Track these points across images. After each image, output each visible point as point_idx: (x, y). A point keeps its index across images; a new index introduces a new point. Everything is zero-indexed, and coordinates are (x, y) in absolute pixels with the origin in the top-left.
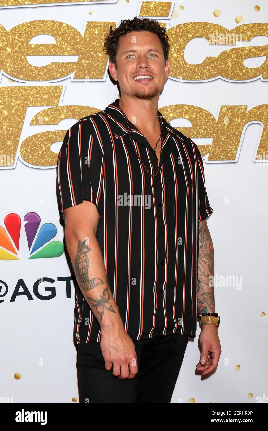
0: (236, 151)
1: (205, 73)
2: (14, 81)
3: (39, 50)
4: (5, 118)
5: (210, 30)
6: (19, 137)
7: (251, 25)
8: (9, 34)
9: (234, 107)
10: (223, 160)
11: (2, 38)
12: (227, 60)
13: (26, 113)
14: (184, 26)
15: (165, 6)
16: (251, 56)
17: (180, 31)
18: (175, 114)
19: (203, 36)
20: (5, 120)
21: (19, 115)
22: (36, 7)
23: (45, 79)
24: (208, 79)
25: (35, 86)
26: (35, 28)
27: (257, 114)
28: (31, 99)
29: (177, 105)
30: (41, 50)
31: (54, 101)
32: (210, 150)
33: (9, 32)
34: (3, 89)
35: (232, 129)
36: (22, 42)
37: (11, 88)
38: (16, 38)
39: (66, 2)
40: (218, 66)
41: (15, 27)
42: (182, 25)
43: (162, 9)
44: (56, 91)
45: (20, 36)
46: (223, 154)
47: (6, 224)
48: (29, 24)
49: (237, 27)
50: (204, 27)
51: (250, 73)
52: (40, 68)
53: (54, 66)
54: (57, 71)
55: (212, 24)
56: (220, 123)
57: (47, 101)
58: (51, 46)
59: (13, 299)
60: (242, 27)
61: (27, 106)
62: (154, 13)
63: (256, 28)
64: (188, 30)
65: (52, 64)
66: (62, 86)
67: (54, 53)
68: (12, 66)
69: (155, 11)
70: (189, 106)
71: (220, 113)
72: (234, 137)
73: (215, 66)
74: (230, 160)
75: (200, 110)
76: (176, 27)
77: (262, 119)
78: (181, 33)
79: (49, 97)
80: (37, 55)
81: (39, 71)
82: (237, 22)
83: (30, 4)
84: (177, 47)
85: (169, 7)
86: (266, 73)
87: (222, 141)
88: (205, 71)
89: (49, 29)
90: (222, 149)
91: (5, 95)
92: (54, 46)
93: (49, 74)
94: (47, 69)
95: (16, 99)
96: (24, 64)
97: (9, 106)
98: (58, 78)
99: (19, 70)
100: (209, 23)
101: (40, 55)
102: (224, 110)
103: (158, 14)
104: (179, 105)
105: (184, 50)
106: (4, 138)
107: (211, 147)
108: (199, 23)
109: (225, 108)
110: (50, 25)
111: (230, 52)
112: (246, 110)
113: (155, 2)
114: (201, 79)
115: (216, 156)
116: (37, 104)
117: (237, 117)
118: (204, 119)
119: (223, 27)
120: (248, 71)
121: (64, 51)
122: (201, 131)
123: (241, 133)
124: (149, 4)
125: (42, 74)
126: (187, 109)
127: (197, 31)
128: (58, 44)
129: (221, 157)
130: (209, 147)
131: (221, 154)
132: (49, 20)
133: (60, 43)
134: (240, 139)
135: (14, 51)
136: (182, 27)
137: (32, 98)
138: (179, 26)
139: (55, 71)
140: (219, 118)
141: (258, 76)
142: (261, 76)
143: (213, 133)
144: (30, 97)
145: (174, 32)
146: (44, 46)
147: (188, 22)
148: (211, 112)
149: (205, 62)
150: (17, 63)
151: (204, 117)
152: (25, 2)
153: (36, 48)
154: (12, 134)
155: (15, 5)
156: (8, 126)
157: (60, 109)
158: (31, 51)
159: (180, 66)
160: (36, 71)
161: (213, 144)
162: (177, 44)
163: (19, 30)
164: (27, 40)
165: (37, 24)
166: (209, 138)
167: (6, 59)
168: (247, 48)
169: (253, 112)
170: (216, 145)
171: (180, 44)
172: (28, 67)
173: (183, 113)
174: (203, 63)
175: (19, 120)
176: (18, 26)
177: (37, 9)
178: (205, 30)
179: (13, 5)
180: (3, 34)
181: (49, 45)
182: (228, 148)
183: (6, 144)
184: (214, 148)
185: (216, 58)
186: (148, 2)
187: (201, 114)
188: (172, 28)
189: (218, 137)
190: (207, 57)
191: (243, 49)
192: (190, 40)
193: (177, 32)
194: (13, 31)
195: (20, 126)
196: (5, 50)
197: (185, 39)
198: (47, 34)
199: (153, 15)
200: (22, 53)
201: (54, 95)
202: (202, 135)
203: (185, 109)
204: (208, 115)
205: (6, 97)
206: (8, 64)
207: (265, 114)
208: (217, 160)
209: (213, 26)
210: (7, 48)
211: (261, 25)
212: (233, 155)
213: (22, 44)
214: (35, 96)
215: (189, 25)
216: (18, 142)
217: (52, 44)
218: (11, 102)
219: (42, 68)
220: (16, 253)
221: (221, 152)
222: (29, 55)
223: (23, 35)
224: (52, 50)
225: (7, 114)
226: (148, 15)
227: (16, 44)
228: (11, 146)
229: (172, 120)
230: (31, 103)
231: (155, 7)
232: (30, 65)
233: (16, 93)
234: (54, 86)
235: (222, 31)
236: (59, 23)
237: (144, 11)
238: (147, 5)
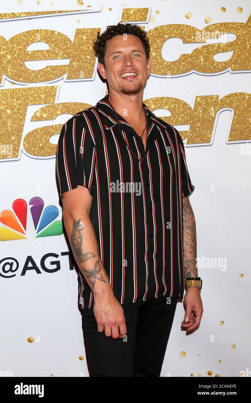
0: (210, 135)
1: (181, 68)
2: (15, 83)
3: (35, 56)
4: (9, 117)
5: (183, 31)
6: (22, 132)
7: (219, 25)
8: (9, 43)
9: (208, 96)
10: (200, 143)
11: (3, 47)
12: (199, 56)
13: (26, 111)
14: (160, 28)
15: (143, 12)
16: (220, 51)
17: (157, 32)
18: (156, 106)
19: (177, 36)
20: (9, 118)
21: (21, 113)
22: (31, 19)
23: (42, 80)
24: (183, 73)
25: (34, 87)
26: (31, 36)
27: (228, 102)
28: (31, 99)
29: (157, 98)
30: (37, 56)
31: (50, 100)
32: (188, 135)
33: (9, 41)
34: (6, 91)
35: (207, 116)
36: (20, 50)
37: (12, 90)
38: (15, 46)
39: (57, 13)
40: (191, 61)
41: (14, 37)
42: (159, 28)
43: (140, 15)
44: (52, 91)
45: (18, 44)
46: (199, 138)
47: (14, 209)
48: (26, 34)
49: (207, 27)
50: (178, 28)
51: (220, 66)
52: (37, 71)
53: (49, 69)
54: (52, 73)
55: (185, 26)
56: (196, 111)
57: (45, 99)
58: (46, 52)
59: (23, 274)
60: (211, 26)
61: (28, 105)
62: (134, 18)
63: (223, 27)
64: (164, 31)
65: (47, 67)
66: (57, 86)
67: (48, 57)
68: (12, 71)
69: (134, 17)
70: (168, 98)
71: (195, 102)
72: (209, 122)
73: (189, 62)
74: (206, 143)
75: (177, 101)
76: (153, 29)
77: (233, 106)
78: (158, 35)
79: (46, 96)
80: (34, 60)
81: (36, 74)
82: (206, 22)
83: (25, 16)
84: (155, 47)
85: (147, 12)
86: (234, 66)
87: (198, 127)
88: (181, 67)
89: (43, 37)
90: (198, 133)
91: (8, 97)
92: (48, 51)
93: (45, 76)
94: (43, 72)
95: (18, 99)
96: (23, 69)
97: (11, 106)
98: (53, 79)
99: (19, 74)
100: (182, 25)
101: (36, 60)
102: (198, 99)
103: (137, 19)
104: (159, 97)
105: (161, 49)
106: (9, 134)
107: (188, 132)
108: (173, 25)
109: (200, 98)
110: (44, 33)
111: (201, 48)
112: (218, 99)
113: (134, 9)
114: (178, 74)
115: (193, 140)
116: (36, 103)
117: (210, 105)
118: (181, 108)
119: (194, 27)
120: (218, 65)
121: (56, 56)
122: (180, 119)
123: (215, 119)
124: (129, 11)
125: (39, 77)
126: (166, 100)
127: (172, 32)
128: (51, 50)
129: (198, 140)
130: (187, 133)
131: (198, 138)
132: (42, 30)
133: (54, 49)
134: (213, 124)
135: (14, 57)
136: (158, 29)
137: (31, 97)
138: (156, 29)
139: (50, 73)
140: (195, 107)
141: (227, 68)
142: (229, 69)
143: (190, 120)
144: (29, 97)
145: (152, 34)
146: (39, 52)
147: (164, 25)
148: (187, 102)
149: (180, 59)
150: (17, 68)
151: (182, 107)
152: (21, 15)
153: (32, 54)
154: (15, 130)
155: (12, 18)
156: (11, 123)
157: (56, 106)
158: (28, 57)
159: (158, 63)
160: (33, 75)
161: (190, 130)
162: (155, 44)
163: (17, 39)
164: (25, 47)
165: (32, 33)
166: (187, 124)
167: (7, 65)
168: (216, 45)
169: (224, 100)
170: (193, 130)
171: (158, 44)
172: (26, 72)
173: (163, 104)
174: (178, 60)
175: (21, 117)
176: (16, 36)
177: (31, 20)
178: (179, 31)
179: (11, 18)
180: (3, 43)
181: (43, 51)
182: (204, 133)
183: (11, 139)
184: (191, 133)
185: (190, 54)
186: (128, 9)
187: (179, 104)
188: (150, 31)
189: (194, 123)
190: (182, 54)
191: (213, 46)
192: (167, 40)
193: (154, 34)
194: (12, 40)
195: (22, 123)
196: (6, 57)
197: (162, 40)
198: (41, 42)
199: (133, 21)
200: (20, 59)
201: (50, 94)
202: (180, 122)
203: (165, 100)
204: (185, 104)
205: (9, 98)
206: (9, 70)
207: (235, 102)
208: (195, 143)
209: (185, 27)
210: (8, 56)
211: (228, 24)
212: (208, 139)
213: (20, 51)
214: (34, 96)
215: (165, 27)
216: (21, 137)
217: (46, 50)
218: (14, 102)
219: (39, 71)
220: (24, 233)
221: (198, 137)
222: (27, 60)
223: (21, 43)
224: (46, 55)
225: (10, 112)
226: (128, 20)
227: (15, 51)
228: (15, 140)
229: (155, 110)
230: (30, 102)
231: (134, 13)
232: (28, 69)
233: (17, 94)
234: (49, 87)
235: (194, 31)
236: (51, 31)
237: (125, 17)
238: (127, 12)
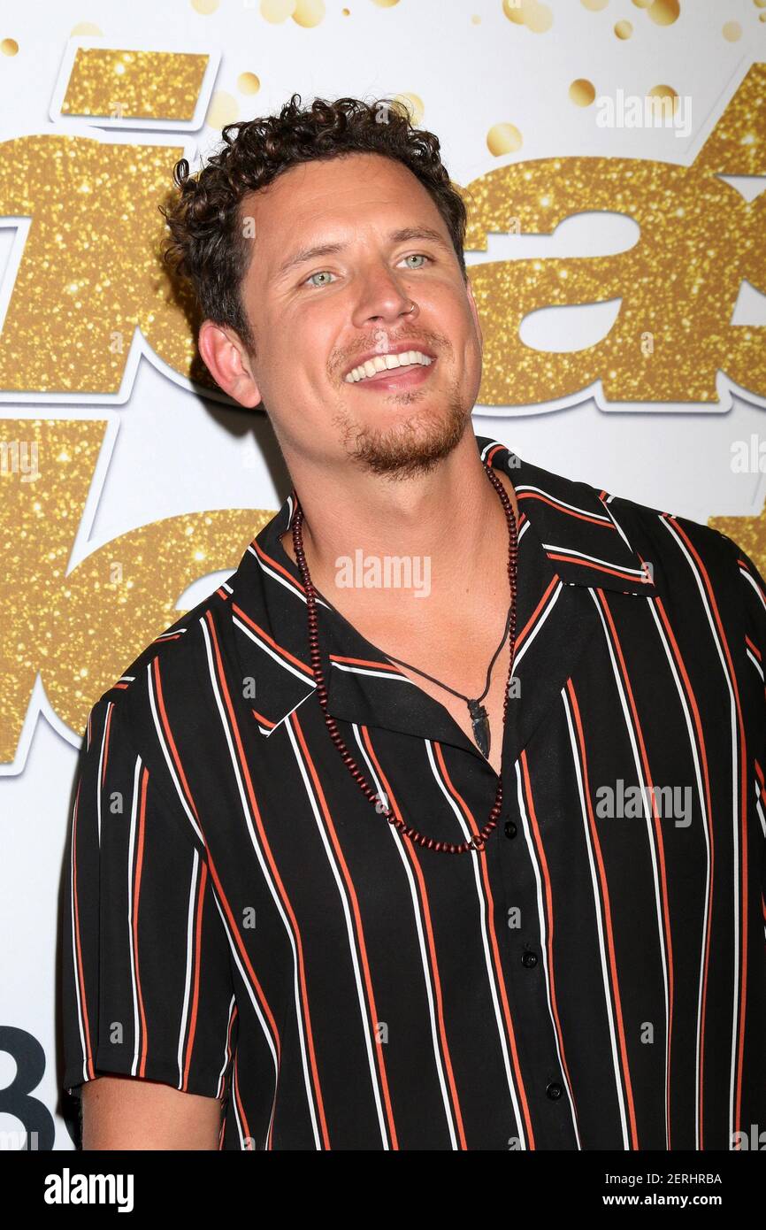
7: (557, 166)
15: (176, 73)
16: (554, 298)
18: (217, 552)
29: (224, 512)
43: (164, 87)
49: (495, 172)
51: (550, 374)
60: (518, 171)
62: (130, 99)
63: (578, 179)
69: (132, 94)
82: (494, 150)
85: (197, 77)
86: (620, 376)
103: (148, 108)
104: (235, 511)
113: (135, 53)
120: (538, 368)
124: (106, 63)
141: (584, 387)
142: (597, 390)
168: (537, 267)
186: (101, 54)
191: (520, 270)
199: (123, 113)
211: (601, 165)
226: (100, 110)
229: (202, 577)
231: (133, 75)
237: (83, 90)
238: (97, 68)
